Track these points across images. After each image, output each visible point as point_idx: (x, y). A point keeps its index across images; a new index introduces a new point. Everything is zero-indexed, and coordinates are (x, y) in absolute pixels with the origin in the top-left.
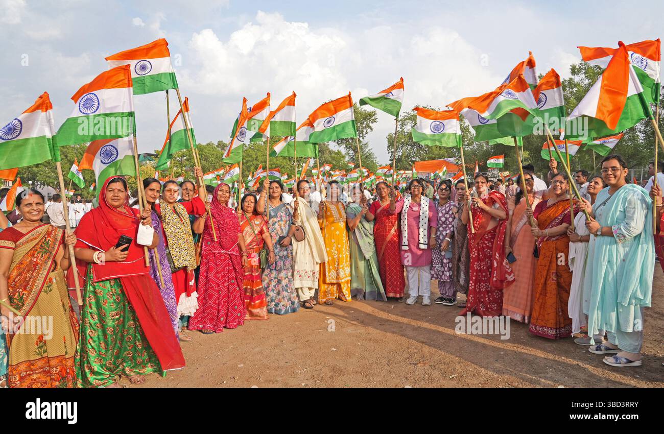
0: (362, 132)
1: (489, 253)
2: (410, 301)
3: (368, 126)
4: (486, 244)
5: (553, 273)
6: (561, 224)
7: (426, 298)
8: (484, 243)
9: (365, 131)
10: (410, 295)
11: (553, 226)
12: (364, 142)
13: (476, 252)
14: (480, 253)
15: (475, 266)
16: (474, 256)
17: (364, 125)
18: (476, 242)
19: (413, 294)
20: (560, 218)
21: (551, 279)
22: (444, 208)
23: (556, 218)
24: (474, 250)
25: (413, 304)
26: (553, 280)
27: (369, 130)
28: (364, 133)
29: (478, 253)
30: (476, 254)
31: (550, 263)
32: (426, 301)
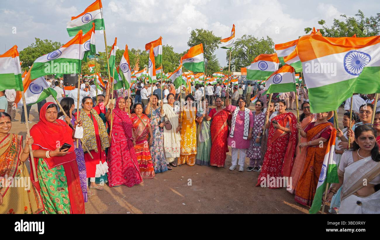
0: (213, 48)
1: (278, 150)
2: (231, 168)
3: (216, 46)
4: (277, 145)
5: (311, 167)
6: (320, 138)
7: (242, 167)
8: (276, 143)
9: (214, 48)
10: (232, 164)
11: (315, 139)
12: (213, 54)
13: (271, 148)
14: (273, 149)
15: (269, 156)
16: (269, 150)
17: (214, 45)
18: (272, 142)
19: (234, 164)
20: (319, 134)
21: (309, 170)
22: (258, 116)
23: (317, 134)
24: (270, 146)
25: (233, 170)
26: (310, 171)
27: (216, 48)
28: (214, 49)
29: (272, 149)
30: (271, 149)
31: (311, 160)
32: (241, 169)
